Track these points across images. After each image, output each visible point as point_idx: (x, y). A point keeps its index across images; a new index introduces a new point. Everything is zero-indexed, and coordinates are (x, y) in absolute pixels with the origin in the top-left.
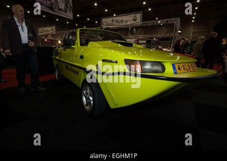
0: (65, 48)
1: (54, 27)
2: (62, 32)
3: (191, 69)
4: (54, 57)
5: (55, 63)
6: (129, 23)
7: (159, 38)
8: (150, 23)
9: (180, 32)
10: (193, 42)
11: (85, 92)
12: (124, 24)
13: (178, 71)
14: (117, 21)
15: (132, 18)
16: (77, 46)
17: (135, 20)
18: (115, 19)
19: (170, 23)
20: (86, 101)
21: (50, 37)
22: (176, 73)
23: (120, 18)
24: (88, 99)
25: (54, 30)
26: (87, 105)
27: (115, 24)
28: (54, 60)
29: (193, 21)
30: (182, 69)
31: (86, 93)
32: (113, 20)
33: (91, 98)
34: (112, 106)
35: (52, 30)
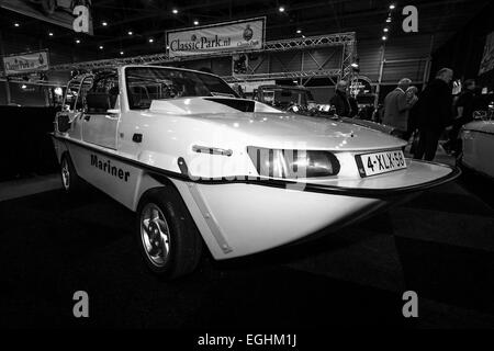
0: (88, 112)
1: (44, 55)
2: (65, 66)
3: (395, 163)
4: (58, 135)
5: (60, 148)
6: (234, 44)
7: (304, 80)
8: (285, 45)
9: (355, 65)
10: (385, 90)
11: (147, 222)
12: (222, 45)
13: (368, 171)
14: (204, 40)
15: (242, 32)
16: (122, 109)
17: (248, 37)
18: (200, 34)
19: (332, 44)
20: (153, 244)
21: (34, 80)
22: (363, 175)
23: (210, 33)
24: (155, 238)
25: (46, 62)
26: (153, 253)
27: (199, 45)
28: (55, 141)
29: (384, 38)
30: (376, 166)
31: (152, 224)
32: (194, 38)
33: (164, 237)
34: (218, 254)
35: (41, 62)
